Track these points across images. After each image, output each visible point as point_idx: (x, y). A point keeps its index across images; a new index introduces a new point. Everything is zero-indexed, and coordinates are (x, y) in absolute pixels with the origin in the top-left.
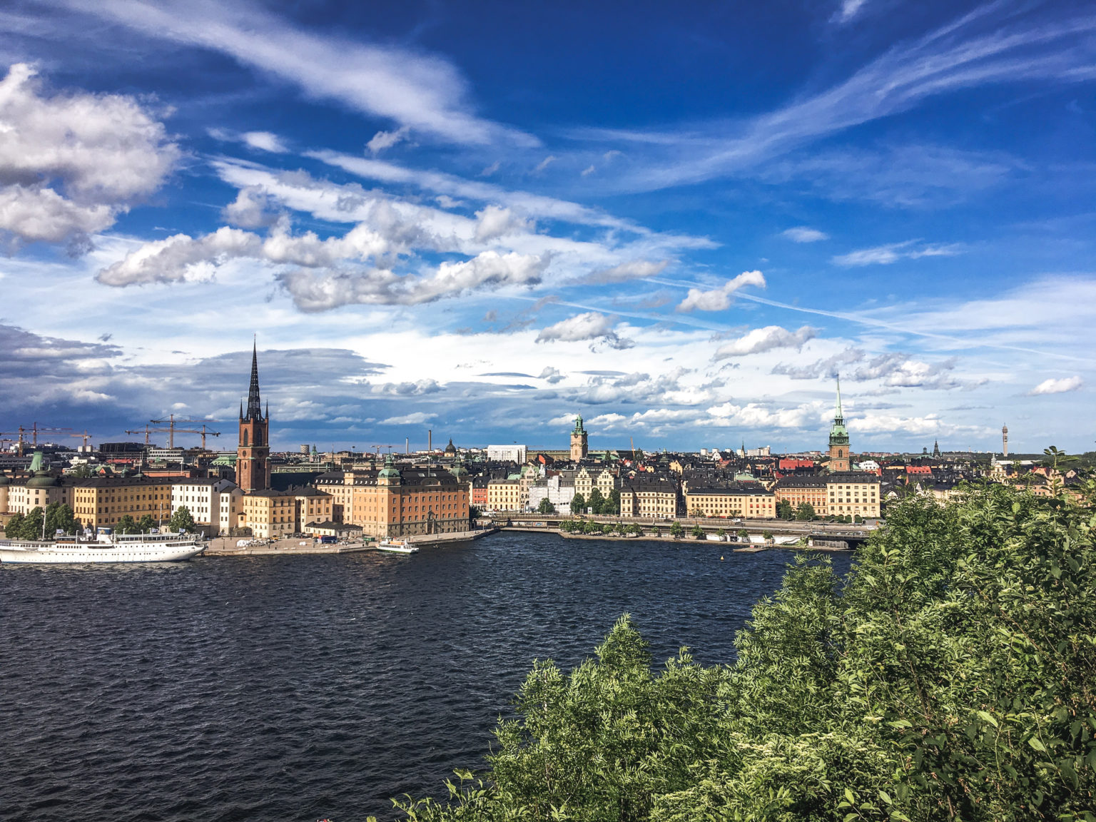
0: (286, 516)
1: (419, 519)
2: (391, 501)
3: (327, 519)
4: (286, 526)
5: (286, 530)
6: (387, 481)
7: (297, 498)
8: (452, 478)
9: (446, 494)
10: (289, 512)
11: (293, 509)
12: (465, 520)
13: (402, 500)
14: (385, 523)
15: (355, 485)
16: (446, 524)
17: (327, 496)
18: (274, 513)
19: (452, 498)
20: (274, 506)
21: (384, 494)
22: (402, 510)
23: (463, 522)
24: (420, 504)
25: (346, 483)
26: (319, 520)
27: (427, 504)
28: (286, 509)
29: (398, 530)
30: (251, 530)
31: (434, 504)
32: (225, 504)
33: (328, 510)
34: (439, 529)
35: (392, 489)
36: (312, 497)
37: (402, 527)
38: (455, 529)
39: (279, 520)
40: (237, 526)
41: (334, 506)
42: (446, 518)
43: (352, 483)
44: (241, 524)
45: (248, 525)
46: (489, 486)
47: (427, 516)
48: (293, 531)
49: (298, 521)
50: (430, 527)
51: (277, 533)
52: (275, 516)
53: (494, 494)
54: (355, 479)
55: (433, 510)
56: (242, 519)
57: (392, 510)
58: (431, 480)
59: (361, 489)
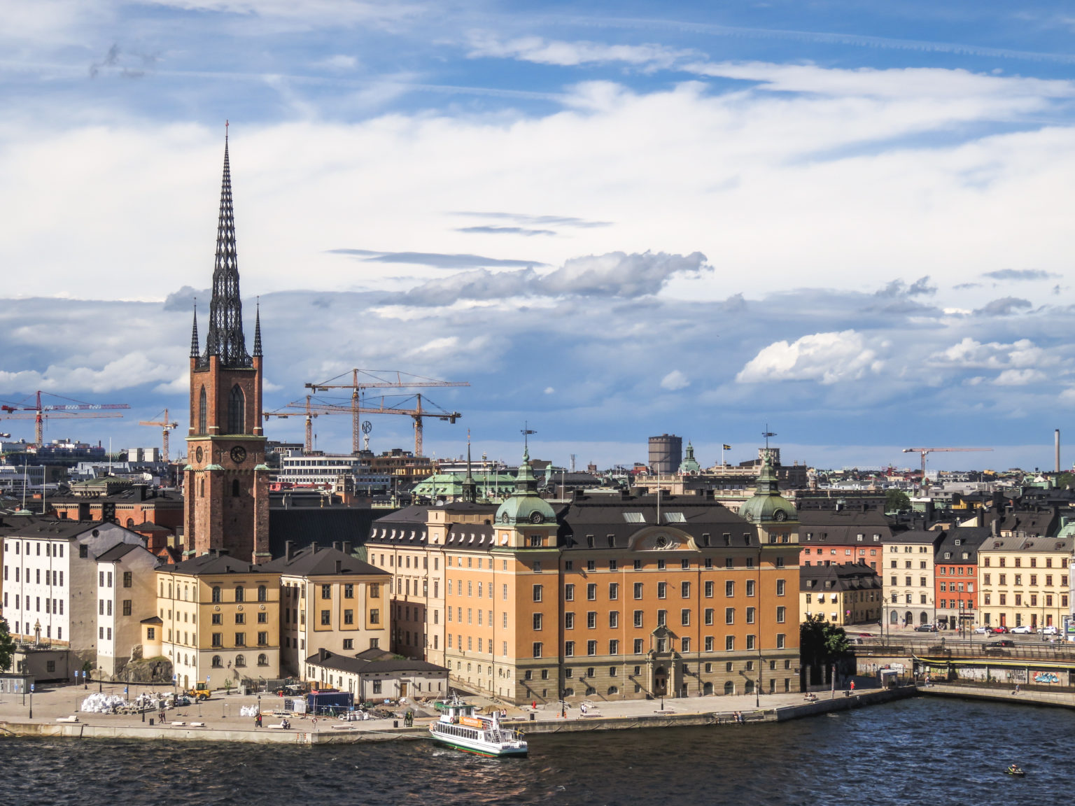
0: (251, 630)
1: (625, 653)
2: (529, 594)
3: (374, 641)
4: (251, 657)
5: (252, 670)
6: (513, 534)
7: (287, 580)
8: (740, 528)
9: (719, 574)
10: (262, 618)
11: (273, 611)
12: (787, 658)
13: (565, 592)
14: (509, 660)
15: (449, 545)
16: (718, 668)
17: (376, 577)
18: (216, 619)
19: (740, 589)
20: (216, 600)
21: (506, 571)
22: (565, 620)
23: (780, 663)
24: (625, 604)
25: (431, 541)
26: (348, 644)
27: (651, 604)
28: (252, 611)
29: (552, 683)
30: (168, 666)
31: (674, 604)
32: (106, 593)
33: (374, 618)
34: (691, 682)
35: (527, 559)
36: (326, 579)
37: (565, 672)
38: (749, 685)
39: (228, 640)
40: (138, 655)
41: (394, 603)
42: (719, 651)
43: (442, 542)
44: (149, 650)
45: (166, 651)
46: (981, 558)
47: (651, 643)
48: (271, 672)
49: (288, 645)
50: (660, 675)
51: (223, 676)
52: (217, 629)
53: (995, 580)
54: (449, 527)
55: (673, 622)
56: (151, 635)
57: (531, 621)
58: (664, 532)
59: (460, 556)
